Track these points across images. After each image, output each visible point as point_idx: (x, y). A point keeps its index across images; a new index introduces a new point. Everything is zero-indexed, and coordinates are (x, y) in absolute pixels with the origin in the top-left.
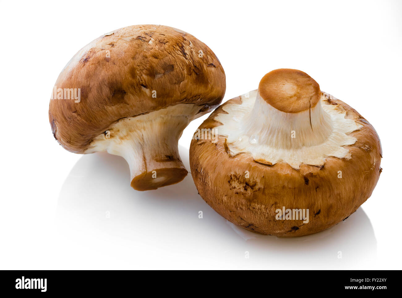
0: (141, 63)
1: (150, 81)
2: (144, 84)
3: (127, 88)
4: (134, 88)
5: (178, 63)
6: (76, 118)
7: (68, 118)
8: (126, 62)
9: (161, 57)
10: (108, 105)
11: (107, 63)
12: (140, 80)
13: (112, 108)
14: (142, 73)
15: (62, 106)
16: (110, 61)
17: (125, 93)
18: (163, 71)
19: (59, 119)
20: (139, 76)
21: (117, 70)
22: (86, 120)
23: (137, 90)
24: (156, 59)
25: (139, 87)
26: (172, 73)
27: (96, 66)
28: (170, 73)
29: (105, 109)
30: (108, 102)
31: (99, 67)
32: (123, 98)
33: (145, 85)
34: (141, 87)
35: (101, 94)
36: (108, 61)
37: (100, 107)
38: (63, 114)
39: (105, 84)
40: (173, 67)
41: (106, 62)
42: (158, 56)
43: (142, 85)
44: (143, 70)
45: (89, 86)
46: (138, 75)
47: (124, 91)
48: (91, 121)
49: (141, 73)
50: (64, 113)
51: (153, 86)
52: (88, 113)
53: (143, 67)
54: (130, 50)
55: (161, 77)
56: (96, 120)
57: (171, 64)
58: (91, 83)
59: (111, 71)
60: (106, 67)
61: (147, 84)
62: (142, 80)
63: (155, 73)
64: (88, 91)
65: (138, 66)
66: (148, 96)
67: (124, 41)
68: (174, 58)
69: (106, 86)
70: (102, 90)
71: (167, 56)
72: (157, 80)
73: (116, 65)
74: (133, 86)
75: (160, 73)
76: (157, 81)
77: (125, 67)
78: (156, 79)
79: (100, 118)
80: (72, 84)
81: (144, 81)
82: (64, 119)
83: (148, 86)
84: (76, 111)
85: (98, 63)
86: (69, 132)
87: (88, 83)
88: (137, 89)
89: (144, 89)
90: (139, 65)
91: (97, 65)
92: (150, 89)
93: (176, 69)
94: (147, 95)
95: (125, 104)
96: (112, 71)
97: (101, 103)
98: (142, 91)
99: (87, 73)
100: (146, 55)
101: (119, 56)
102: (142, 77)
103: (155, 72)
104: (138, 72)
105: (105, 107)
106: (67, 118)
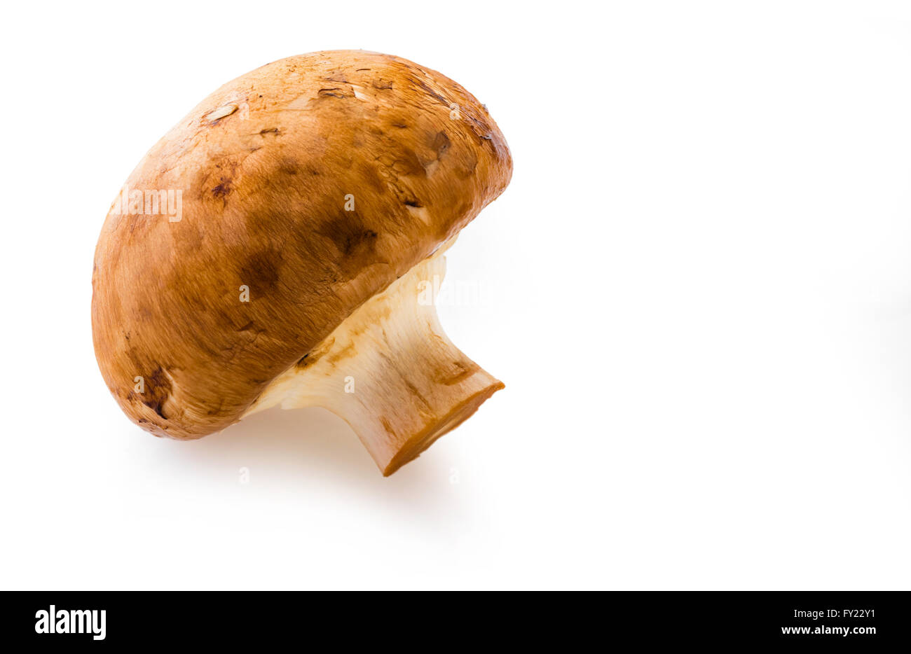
0: (379, 150)
1: (422, 188)
2: (409, 198)
3: (377, 222)
4: (393, 216)
5: (448, 125)
6: (252, 342)
7: (221, 350)
8: (345, 159)
9: (411, 122)
10: (339, 281)
11: (293, 177)
12: (397, 191)
13: (351, 286)
14: (394, 174)
15: (194, 326)
16: (299, 171)
17: (374, 235)
18: (433, 154)
19: (188, 359)
20: (390, 182)
21: (333, 186)
22: (285, 339)
23: (399, 219)
24: (404, 130)
25: (401, 211)
26: (451, 151)
27: (266, 194)
28: (449, 154)
29: (333, 294)
30: (338, 273)
31: (275, 195)
32: (372, 250)
33: (413, 200)
34: (406, 209)
35: (313, 258)
36: (294, 173)
37: (319, 291)
38: (201, 345)
39: (315, 231)
40: (446, 137)
41: (288, 176)
42: (403, 120)
43: (408, 203)
44: (393, 165)
45: (271, 251)
46: (387, 181)
47: (371, 231)
48: (297, 336)
49: (391, 174)
50: (206, 340)
51: (431, 198)
52: (287, 317)
53: (389, 158)
54: (333, 128)
55: (438, 169)
56: (311, 329)
57: (439, 132)
58: (273, 240)
59: (316, 194)
60: (296, 188)
61: (416, 195)
62: (402, 192)
63: (421, 165)
64: (273, 262)
65: (377, 159)
66: (427, 224)
67: (298, 113)
68: (434, 114)
69: (319, 233)
70: (314, 248)
71: (419, 115)
72: (432, 180)
73: (323, 175)
74: (388, 211)
75: (431, 162)
76: (434, 182)
77: (349, 172)
78: (430, 176)
79: (323, 320)
80: (211, 260)
81: (407, 192)
82: (206, 357)
83: (421, 200)
84: (252, 323)
85: (268, 184)
86: (221, 386)
87: (266, 242)
88: (399, 215)
89: (412, 211)
90: (377, 156)
91: (266, 190)
92: (427, 206)
93: (453, 139)
94: (425, 225)
95: (379, 265)
96: (318, 193)
97: (322, 281)
98: (412, 218)
99: (249, 218)
100: (377, 128)
101: (315, 152)
102: (397, 184)
103: (419, 160)
104: (385, 175)
105: (334, 288)
106: (218, 351)
